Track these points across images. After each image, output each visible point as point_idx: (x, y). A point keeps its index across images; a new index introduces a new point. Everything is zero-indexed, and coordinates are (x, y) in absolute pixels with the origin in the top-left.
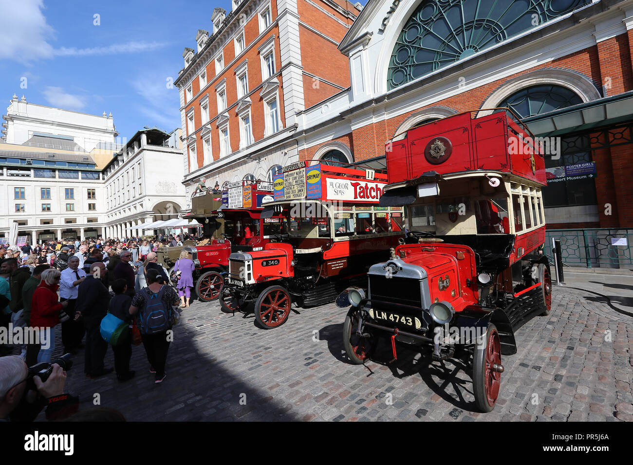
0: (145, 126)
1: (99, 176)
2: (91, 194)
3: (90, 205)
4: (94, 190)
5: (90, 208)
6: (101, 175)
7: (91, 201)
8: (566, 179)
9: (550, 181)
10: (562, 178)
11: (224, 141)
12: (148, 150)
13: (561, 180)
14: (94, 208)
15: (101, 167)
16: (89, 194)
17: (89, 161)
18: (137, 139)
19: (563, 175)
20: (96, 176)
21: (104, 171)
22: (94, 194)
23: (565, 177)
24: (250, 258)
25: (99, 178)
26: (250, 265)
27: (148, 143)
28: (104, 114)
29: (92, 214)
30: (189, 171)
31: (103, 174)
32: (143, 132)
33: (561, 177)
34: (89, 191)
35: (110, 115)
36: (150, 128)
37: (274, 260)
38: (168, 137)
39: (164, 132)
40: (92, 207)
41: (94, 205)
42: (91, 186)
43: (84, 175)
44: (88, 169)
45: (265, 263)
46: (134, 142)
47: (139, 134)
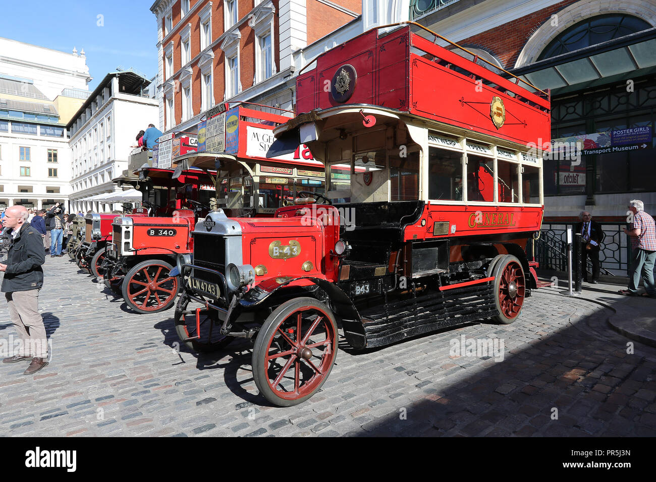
0: (118, 67)
1: (63, 133)
2: (53, 156)
3: (50, 170)
4: (56, 150)
5: (50, 174)
6: (65, 130)
7: (53, 165)
8: (611, 150)
9: (591, 152)
10: (607, 148)
11: (207, 90)
12: (119, 100)
13: (604, 151)
14: (55, 175)
15: (65, 120)
16: (50, 155)
17: (52, 113)
18: (107, 83)
19: (608, 144)
20: (59, 132)
21: (69, 127)
22: (55, 155)
23: (611, 147)
24: (131, 223)
25: (62, 135)
26: (129, 232)
27: (121, 90)
28: (75, 50)
29: (53, 182)
30: (165, 129)
31: (68, 130)
32: (114, 75)
33: (605, 146)
34: (50, 152)
35: (82, 52)
36: (125, 70)
37: (168, 230)
38: (148, 83)
39: (143, 77)
40: (53, 173)
41: (55, 170)
42: (53, 146)
43: (43, 130)
44: (49, 122)
45: (152, 232)
46: (103, 89)
47: (110, 77)
